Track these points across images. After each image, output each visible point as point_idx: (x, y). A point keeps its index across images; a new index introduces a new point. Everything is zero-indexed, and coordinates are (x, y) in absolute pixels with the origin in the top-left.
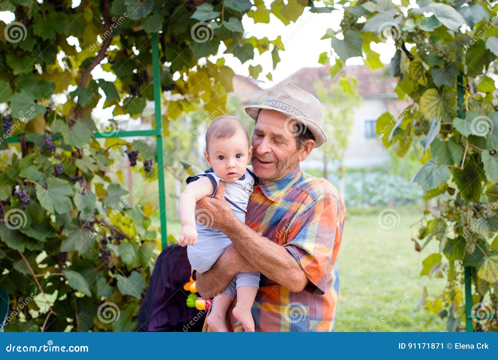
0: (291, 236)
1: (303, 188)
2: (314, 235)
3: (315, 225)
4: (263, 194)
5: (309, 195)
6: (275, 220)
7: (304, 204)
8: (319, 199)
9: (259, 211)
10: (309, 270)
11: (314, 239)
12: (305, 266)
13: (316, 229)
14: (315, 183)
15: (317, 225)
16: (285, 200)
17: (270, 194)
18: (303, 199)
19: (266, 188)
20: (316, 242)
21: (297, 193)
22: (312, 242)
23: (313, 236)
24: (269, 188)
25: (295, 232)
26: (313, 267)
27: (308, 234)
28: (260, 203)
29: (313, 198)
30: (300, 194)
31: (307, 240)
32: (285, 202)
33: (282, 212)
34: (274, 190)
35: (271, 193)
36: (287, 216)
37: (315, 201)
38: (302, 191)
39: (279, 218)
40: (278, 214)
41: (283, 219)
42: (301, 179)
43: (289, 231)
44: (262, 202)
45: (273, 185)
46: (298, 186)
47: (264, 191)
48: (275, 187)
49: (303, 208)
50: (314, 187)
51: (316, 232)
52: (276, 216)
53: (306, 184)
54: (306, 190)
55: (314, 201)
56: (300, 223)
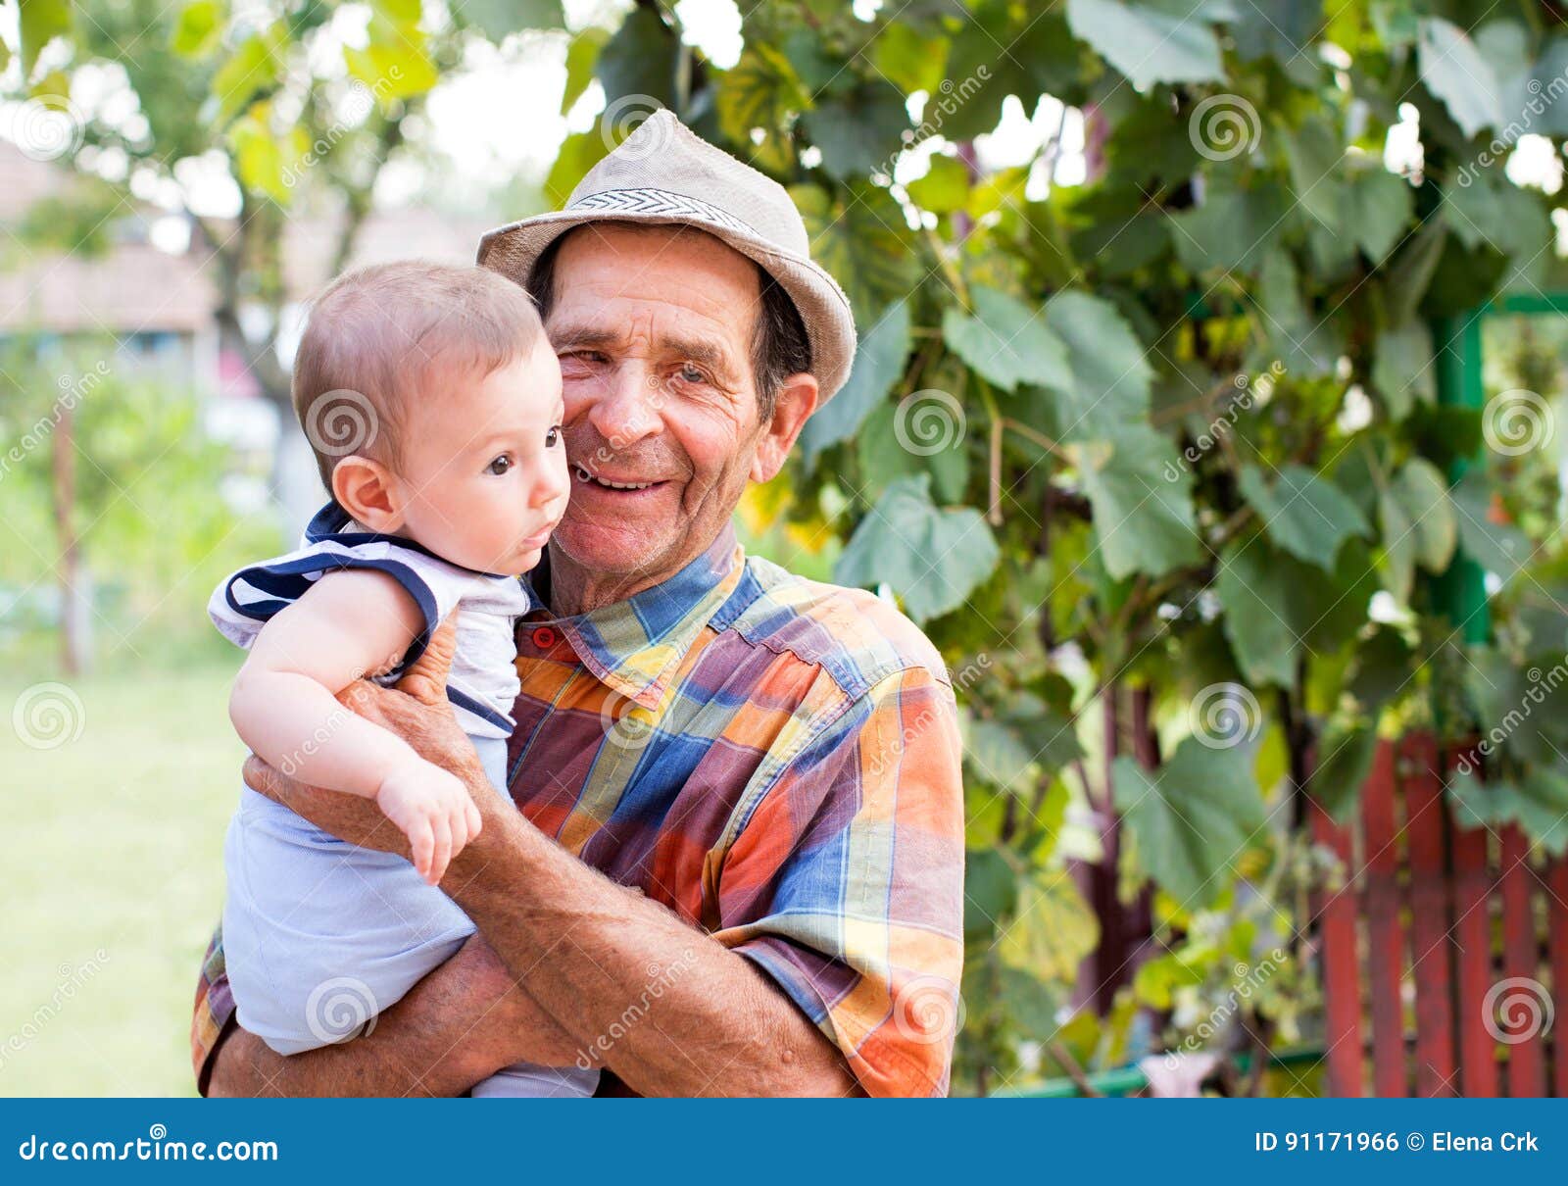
0: (741, 876)
1: (776, 637)
2: (876, 878)
3: (876, 829)
4: (576, 662)
5: (823, 673)
6: (646, 792)
7: (802, 716)
8: (877, 696)
9: (559, 747)
10: (879, 1060)
11: (880, 902)
12: (854, 1041)
13: (886, 847)
14: (830, 610)
15: (885, 828)
16: (689, 691)
17: (610, 661)
18: (792, 693)
19: (590, 631)
20: (892, 913)
21: (748, 661)
22: (873, 913)
23: (874, 886)
24: (605, 631)
25: (767, 856)
26: (895, 1045)
27: (852, 876)
28: (556, 704)
29: (846, 689)
30: (765, 666)
31: (852, 907)
32: (694, 703)
33: (683, 751)
34: (627, 641)
35: (613, 653)
36: (716, 775)
37: (859, 708)
38: (773, 652)
39: (668, 779)
40: (659, 764)
41: (691, 786)
42: (748, 591)
43: (728, 848)
44: (567, 698)
45: (623, 614)
46: (745, 624)
47: (579, 648)
48: (631, 625)
49: (794, 739)
50: (834, 630)
51: (886, 866)
52: (652, 774)
53: (785, 616)
54: (791, 644)
55: (853, 704)
56: (792, 814)
